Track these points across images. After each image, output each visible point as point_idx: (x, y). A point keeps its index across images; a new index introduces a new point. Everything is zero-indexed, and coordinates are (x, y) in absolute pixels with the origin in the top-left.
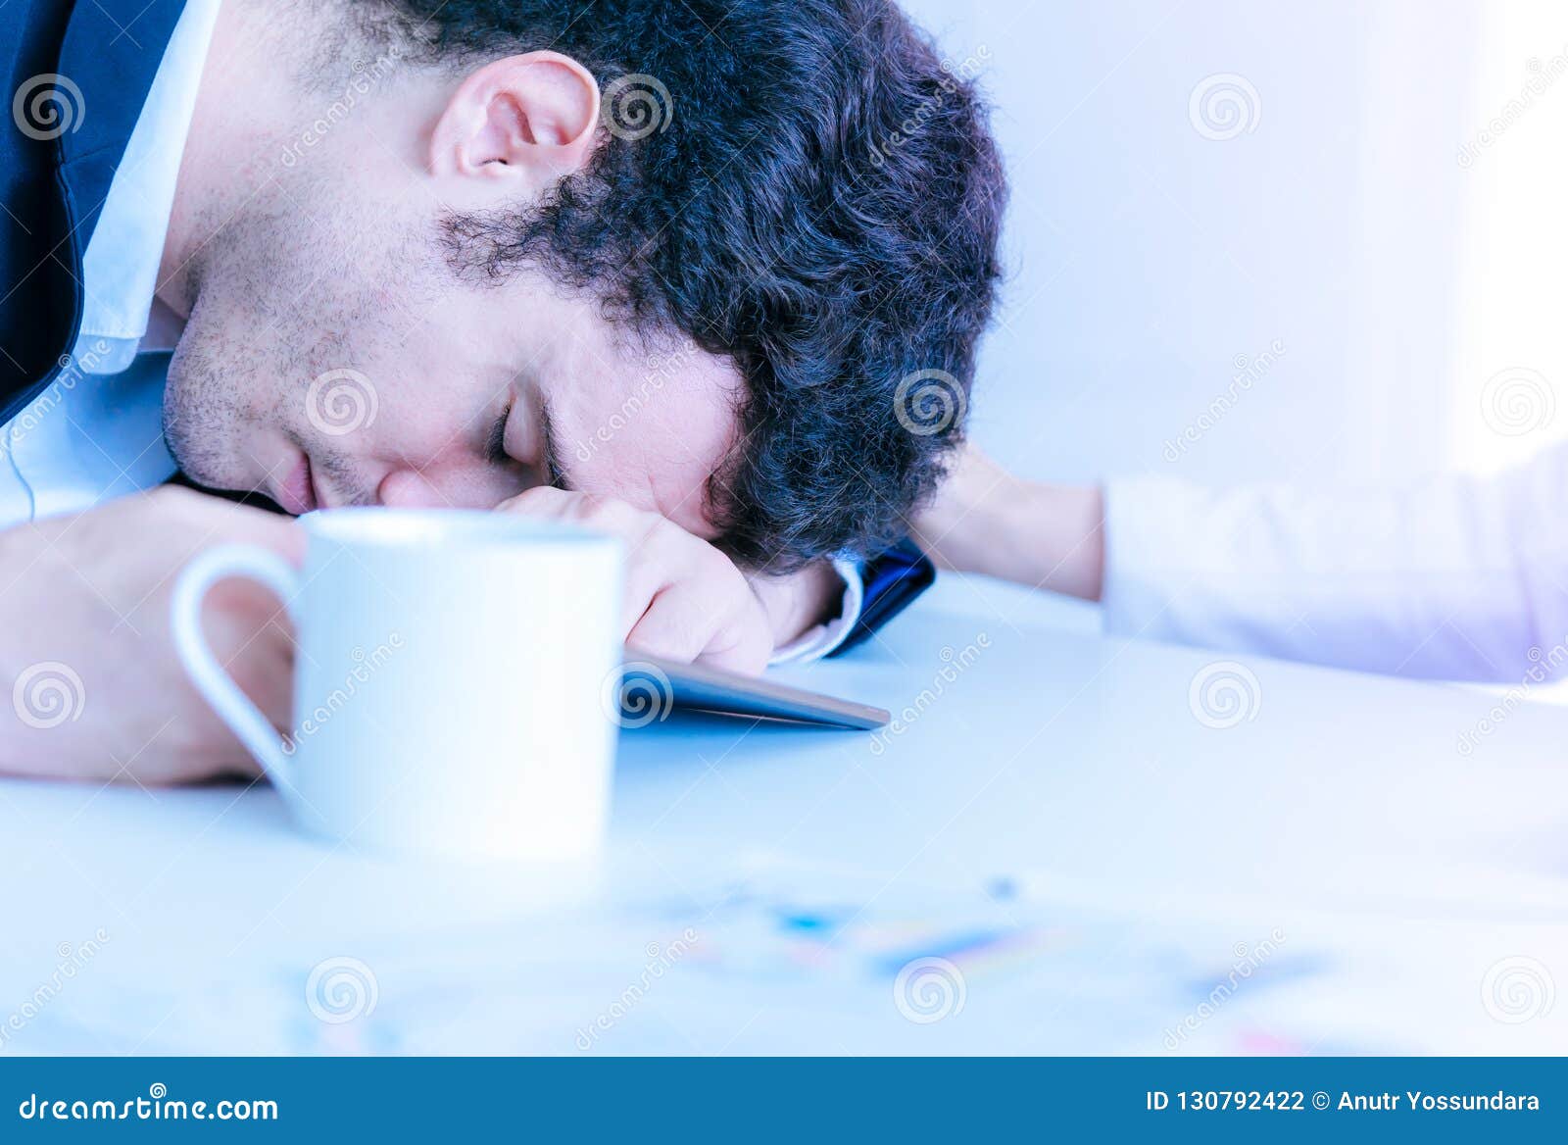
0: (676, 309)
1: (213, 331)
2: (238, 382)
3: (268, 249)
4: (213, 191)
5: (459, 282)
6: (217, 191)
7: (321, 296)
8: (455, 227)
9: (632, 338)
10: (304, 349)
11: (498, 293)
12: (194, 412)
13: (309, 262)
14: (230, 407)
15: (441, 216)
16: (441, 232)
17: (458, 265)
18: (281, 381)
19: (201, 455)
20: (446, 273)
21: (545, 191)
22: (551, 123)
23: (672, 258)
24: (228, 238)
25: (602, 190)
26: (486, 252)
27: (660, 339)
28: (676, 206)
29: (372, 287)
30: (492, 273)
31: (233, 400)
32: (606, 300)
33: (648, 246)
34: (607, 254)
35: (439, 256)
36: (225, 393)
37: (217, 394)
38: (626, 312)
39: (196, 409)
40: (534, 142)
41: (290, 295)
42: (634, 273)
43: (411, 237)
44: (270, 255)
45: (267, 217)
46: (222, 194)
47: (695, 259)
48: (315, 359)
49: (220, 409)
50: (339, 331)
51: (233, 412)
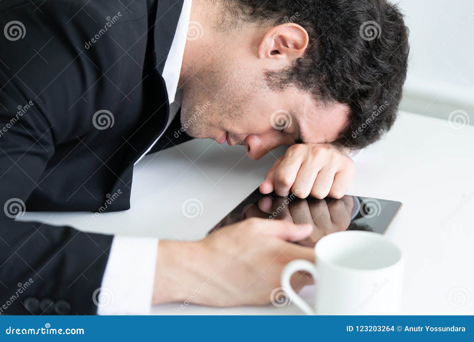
0: (333, 95)
1: (199, 103)
2: (207, 117)
3: (214, 82)
4: (192, 62)
5: (271, 90)
6: (194, 62)
7: (232, 96)
8: (269, 74)
9: (322, 103)
10: (227, 109)
11: (283, 93)
12: (194, 125)
13: (228, 87)
14: (205, 123)
15: (264, 71)
16: (265, 76)
17: (272, 86)
18: (221, 117)
19: (196, 134)
20: (268, 88)
21: (293, 62)
22: (293, 42)
23: (331, 81)
24: (199, 76)
25: (309, 61)
26: (279, 81)
27: (330, 103)
28: (332, 67)
29: (247, 94)
30: (282, 88)
31: (206, 122)
32: (313, 93)
33: (324, 77)
34: (312, 80)
35: (265, 83)
36: (204, 120)
37: (201, 120)
38: (319, 96)
39: (195, 124)
40: (288, 47)
41: (223, 96)
42: (321, 85)
43: (257, 78)
44: (215, 84)
45: (212, 72)
46: (195, 63)
47: (338, 80)
48: (230, 112)
49: (202, 124)
50: (238, 105)
51: (206, 124)
